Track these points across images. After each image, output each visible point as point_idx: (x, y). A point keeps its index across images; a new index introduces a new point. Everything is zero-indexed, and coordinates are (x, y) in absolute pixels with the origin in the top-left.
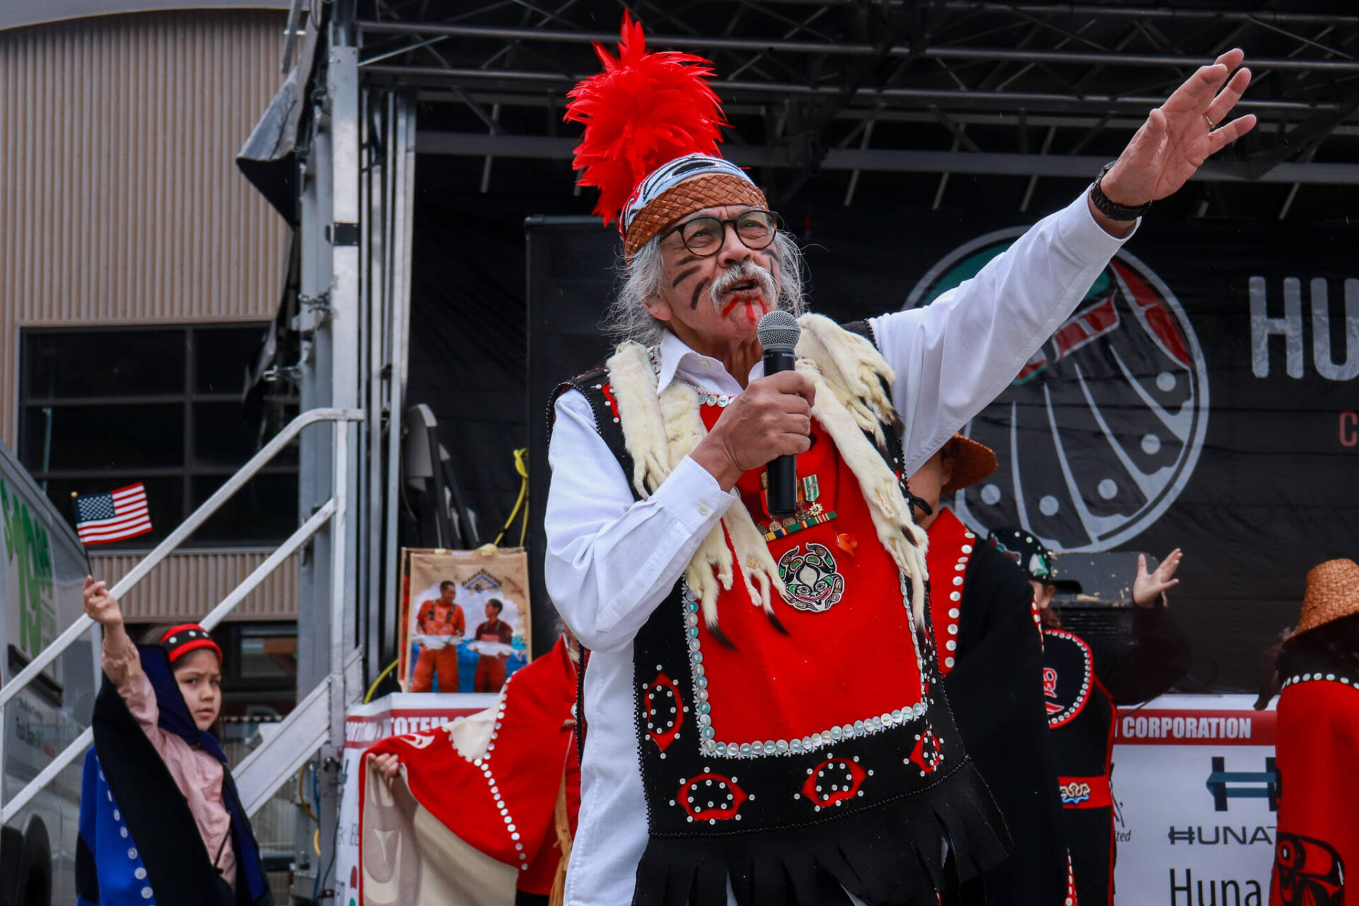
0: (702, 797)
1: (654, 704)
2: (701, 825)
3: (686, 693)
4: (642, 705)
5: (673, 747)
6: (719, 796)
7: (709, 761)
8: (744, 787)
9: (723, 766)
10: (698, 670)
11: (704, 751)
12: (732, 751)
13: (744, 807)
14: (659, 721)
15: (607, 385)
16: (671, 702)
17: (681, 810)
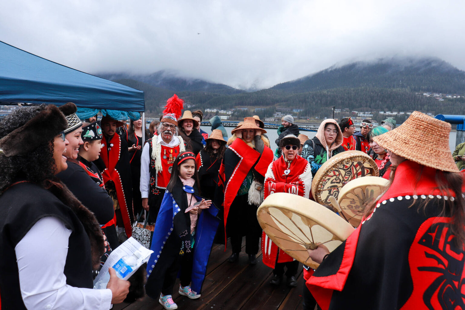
0: (155, 191)
1: (151, 180)
2: (154, 194)
3: (155, 180)
4: (150, 180)
5: (153, 185)
6: (157, 192)
7: (156, 188)
8: (159, 191)
9: (158, 189)
10: (157, 178)
11: (156, 187)
12: (159, 187)
13: (159, 193)
14: (152, 182)
15: (152, 142)
16: (153, 180)
17: (153, 192)
